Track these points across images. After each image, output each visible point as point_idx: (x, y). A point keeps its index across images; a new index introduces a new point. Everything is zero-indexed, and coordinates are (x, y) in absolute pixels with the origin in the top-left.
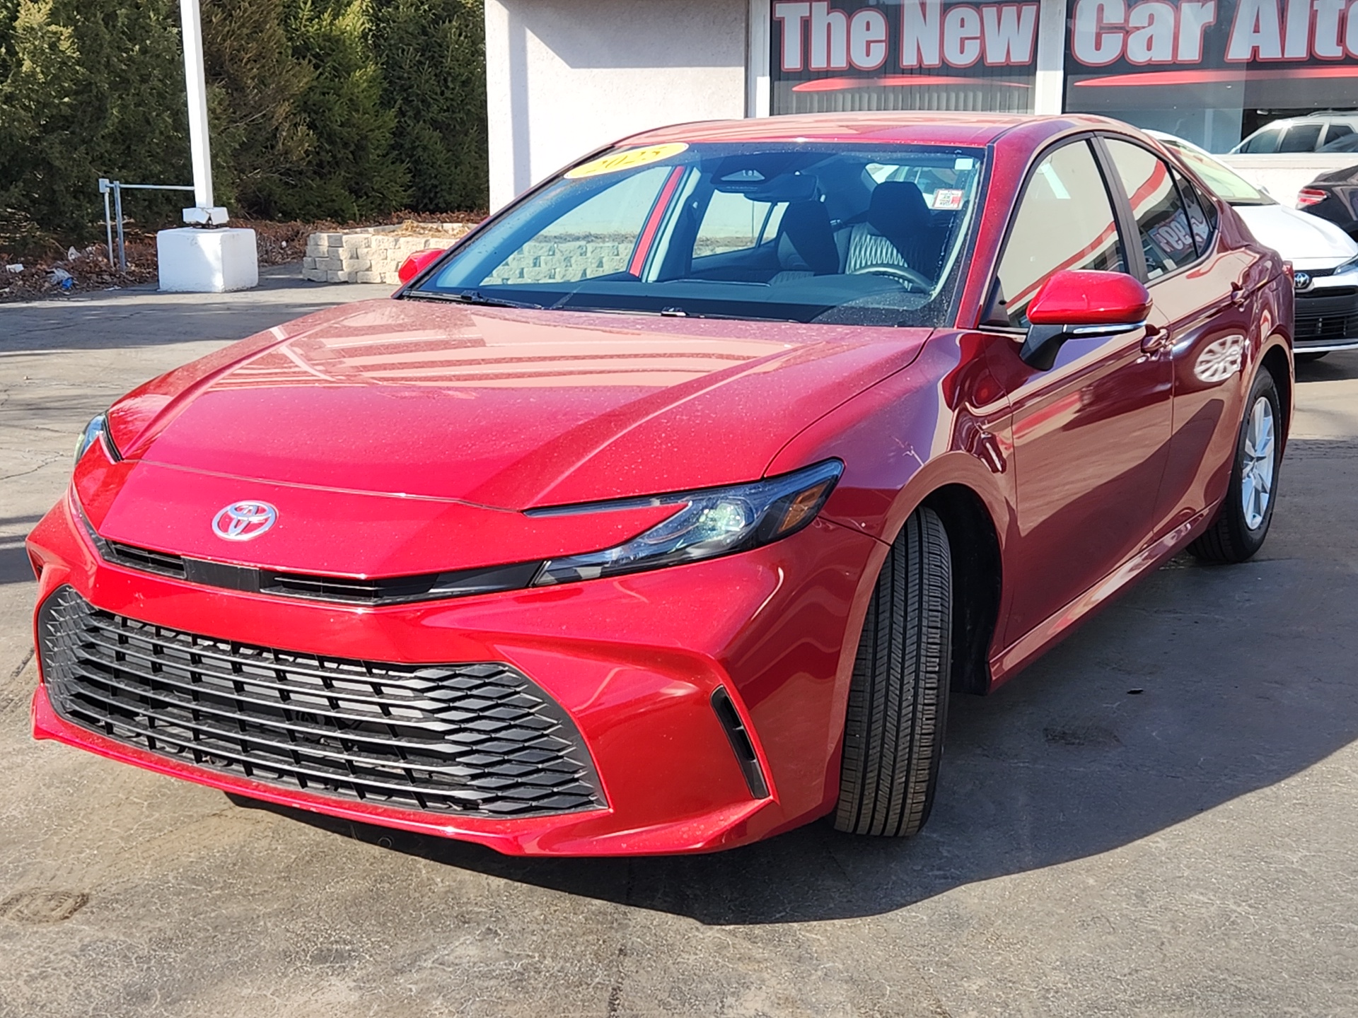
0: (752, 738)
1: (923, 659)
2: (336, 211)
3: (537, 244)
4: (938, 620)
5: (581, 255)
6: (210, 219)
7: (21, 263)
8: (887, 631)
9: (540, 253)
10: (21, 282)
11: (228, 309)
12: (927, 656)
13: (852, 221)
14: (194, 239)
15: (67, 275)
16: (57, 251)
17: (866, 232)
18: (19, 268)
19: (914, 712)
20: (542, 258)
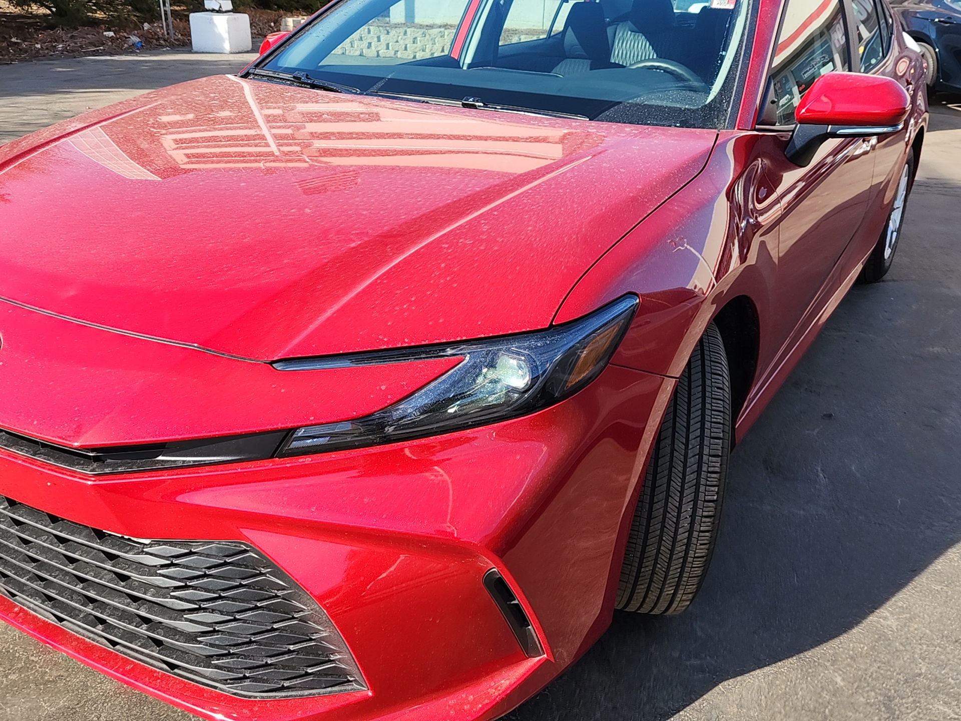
0: (527, 611)
1: (702, 488)
2: (307, 5)
3: (415, 30)
4: (719, 447)
5: (441, 37)
6: (220, 7)
7: (113, 31)
8: (668, 458)
9: (416, 35)
10: (110, 43)
11: (230, 64)
12: (707, 485)
13: (619, 20)
14: (211, 19)
15: (138, 40)
16: (136, 25)
17: (627, 29)
18: (111, 34)
19: (689, 538)
20: (419, 39)
